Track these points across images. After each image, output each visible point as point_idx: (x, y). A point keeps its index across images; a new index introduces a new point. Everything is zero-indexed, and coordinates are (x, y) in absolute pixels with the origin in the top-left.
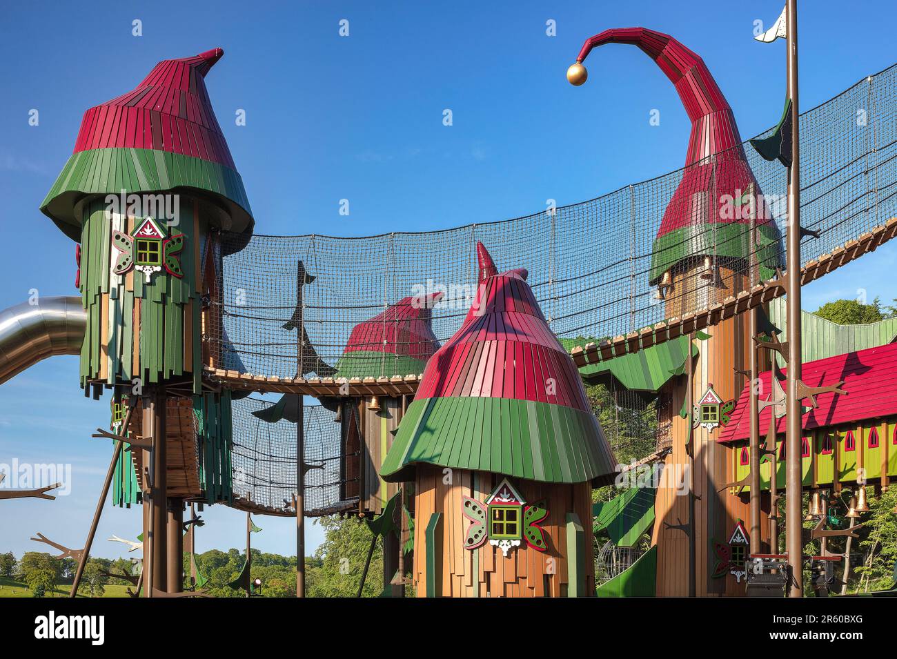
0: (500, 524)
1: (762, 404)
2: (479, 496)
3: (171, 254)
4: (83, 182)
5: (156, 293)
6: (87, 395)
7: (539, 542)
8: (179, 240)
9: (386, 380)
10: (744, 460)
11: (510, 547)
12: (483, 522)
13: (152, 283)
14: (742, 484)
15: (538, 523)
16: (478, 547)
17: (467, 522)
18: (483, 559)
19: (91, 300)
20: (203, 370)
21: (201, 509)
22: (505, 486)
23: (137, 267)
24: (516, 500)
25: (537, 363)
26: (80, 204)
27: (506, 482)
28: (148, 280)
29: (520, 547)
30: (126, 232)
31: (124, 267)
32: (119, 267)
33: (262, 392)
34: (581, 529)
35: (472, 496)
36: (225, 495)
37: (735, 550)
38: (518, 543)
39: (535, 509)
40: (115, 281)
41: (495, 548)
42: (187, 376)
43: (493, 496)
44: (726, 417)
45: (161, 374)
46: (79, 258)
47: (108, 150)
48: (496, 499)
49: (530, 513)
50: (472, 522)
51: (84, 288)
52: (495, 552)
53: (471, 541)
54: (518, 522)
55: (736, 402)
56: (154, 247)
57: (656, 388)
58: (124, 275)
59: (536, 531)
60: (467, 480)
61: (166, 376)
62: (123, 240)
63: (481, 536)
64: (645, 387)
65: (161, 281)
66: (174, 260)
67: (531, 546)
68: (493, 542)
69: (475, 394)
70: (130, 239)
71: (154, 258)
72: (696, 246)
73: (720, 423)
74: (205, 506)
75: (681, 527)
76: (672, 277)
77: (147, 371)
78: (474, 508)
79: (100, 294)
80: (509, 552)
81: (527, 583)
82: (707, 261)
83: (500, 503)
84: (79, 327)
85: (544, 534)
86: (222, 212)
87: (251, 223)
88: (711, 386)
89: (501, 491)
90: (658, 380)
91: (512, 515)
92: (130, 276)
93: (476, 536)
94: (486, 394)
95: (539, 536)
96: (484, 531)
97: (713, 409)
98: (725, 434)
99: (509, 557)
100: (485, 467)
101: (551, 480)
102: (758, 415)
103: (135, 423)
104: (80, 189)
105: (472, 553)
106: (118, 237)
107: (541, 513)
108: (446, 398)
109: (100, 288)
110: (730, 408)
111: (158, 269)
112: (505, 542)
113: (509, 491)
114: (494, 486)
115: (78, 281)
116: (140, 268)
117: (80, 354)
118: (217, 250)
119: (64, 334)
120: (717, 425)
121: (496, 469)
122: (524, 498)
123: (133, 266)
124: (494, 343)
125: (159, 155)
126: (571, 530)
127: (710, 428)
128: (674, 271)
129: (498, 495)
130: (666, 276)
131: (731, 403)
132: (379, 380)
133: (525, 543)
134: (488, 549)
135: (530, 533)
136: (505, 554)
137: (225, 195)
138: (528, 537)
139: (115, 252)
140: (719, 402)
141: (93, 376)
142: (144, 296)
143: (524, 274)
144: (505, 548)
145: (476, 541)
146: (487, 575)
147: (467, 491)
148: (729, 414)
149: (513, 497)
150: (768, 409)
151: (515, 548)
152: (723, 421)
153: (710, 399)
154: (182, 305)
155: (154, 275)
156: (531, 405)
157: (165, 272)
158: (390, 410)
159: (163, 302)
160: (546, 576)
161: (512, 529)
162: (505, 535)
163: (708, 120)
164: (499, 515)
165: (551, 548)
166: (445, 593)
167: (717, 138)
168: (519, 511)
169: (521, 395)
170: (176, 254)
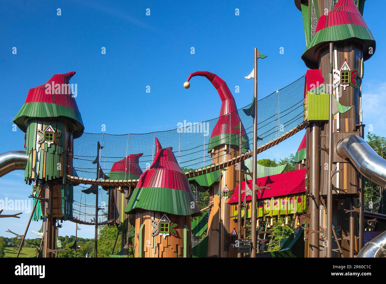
0: (163, 228)
1: (242, 192)
2: (156, 220)
3: (57, 138)
4: (28, 113)
5: (51, 150)
6: (27, 183)
7: (175, 234)
8: (60, 133)
9: (126, 181)
10: (236, 209)
11: (166, 235)
12: (158, 227)
13: (50, 147)
14: (236, 216)
15: (175, 228)
16: (156, 236)
17: (152, 227)
18: (157, 239)
19: (29, 152)
20: (66, 176)
21: (62, 222)
22: (165, 216)
23: (46, 142)
24: (168, 221)
25: (176, 177)
26: (26, 120)
27: (165, 215)
28: (49, 146)
29: (169, 236)
30: (42, 130)
31: (41, 141)
32: (39, 141)
33: (85, 184)
34: (188, 230)
35: (154, 219)
36: (70, 218)
37: (232, 237)
38: (168, 234)
39: (174, 224)
40: (38, 146)
41: (161, 236)
42: (61, 178)
43: (161, 220)
44: (231, 195)
45: (52, 177)
46: (25, 138)
47: (37, 103)
48: (162, 220)
49: (172, 225)
50: (154, 228)
51: (27, 148)
52: (161, 237)
53: (153, 233)
54: (168, 228)
55: (234, 191)
56: (51, 135)
57: (209, 185)
58: (41, 144)
59: (174, 231)
60: (153, 214)
61: (54, 178)
62: (41, 133)
63: (157, 232)
64: (206, 185)
65: (53, 146)
66: (58, 140)
67: (172, 235)
68: (161, 234)
69: (156, 186)
70: (43, 132)
71: (51, 139)
72: (223, 142)
73: (229, 197)
74: (63, 221)
75: (217, 230)
76: (215, 151)
77: (48, 176)
78: (155, 223)
79: (33, 150)
80: (166, 237)
81: (171, 247)
82: (226, 146)
83: (163, 221)
84: (25, 161)
85: (177, 231)
86: (74, 124)
87: (83, 128)
88: (226, 185)
89: (164, 218)
90: (210, 183)
91: (167, 226)
92: (43, 144)
93: (155, 232)
94: (160, 186)
95: (175, 232)
96: (158, 230)
97: (227, 193)
98: (230, 201)
99: (165, 239)
100: (159, 210)
101: (179, 214)
102: (241, 195)
103: (43, 193)
104: (27, 115)
105: (154, 237)
106: (39, 131)
107: (176, 225)
108: (147, 188)
109: (33, 148)
110: (232, 192)
111: (53, 142)
112: (164, 234)
113: (166, 218)
114: (161, 216)
115: (25, 145)
116: (47, 142)
117: (25, 170)
118: (72, 137)
119: (20, 163)
120: (228, 198)
121: (163, 210)
122: (171, 220)
123: (44, 141)
124: (162, 170)
125: (54, 105)
126: (185, 231)
127: (226, 199)
128: (215, 149)
129: (162, 219)
130: (213, 150)
131: (232, 191)
132: (124, 181)
133: (170, 234)
134: (159, 236)
135: (172, 231)
136: (164, 238)
137: (75, 119)
138: (172, 232)
139: (38, 136)
140: (229, 190)
141: (29, 177)
142: (48, 151)
143: (171, 148)
144: (164, 236)
145: (155, 234)
146: (158, 244)
147: (153, 218)
148: (231, 194)
149: (167, 219)
150: (244, 193)
151: (167, 236)
152: (230, 197)
153: (226, 190)
154: (60, 155)
155: (51, 145)
156: (174, 191)
157: (55, 143)
158: (125, 191)
159: (54, 153)
160: (177, 245)
161: (167, 230)
162: (164, 232)
163: (227, 101)
164: (163, 225)
165: (179, 236)
166: (145, 250)
167: (229, 107)
168: (169, 224)
169: (170, 187)
170: (59, 138)
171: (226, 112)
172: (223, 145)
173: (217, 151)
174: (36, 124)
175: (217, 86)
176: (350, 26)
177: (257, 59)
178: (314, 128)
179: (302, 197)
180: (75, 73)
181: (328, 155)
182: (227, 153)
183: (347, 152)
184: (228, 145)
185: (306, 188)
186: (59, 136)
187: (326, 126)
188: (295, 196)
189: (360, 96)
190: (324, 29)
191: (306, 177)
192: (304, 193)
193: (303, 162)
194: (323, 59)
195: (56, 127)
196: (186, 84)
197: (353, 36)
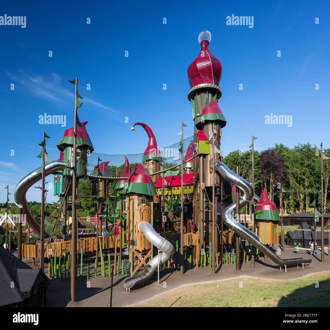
0: (143, 202)
3: (82, 155)
12: (140, 201)
17: (138, 201)
18: (140, 207)
19: (67, 162)
22: (144, 196)
23: (77, 157)
24: (145, 198)
35: (139, 197)
38: (145, 204)
40: (72, 159)
43: (142, 198)
45: (80, 175)
51: (65, 160)
56: (79, 154)
59: (148, 203)
60: (138, 195)
65: (80, 159)
66: (82, 156)
68: (142, 204)
69: (138, 182)
71: (79, 156)
72: (150, 158)
76: (146, 162)
78: (139, 199)
79: (69, 161)
81: (146, 210)
91: (144, 200)
93: (139, 203)
94: (140, 182)
99: (144, 207)
101: (150, 195)
105: (138, 206)
106: (73, 152)
107: (148, 200)
108: (135, 183)
109: (69, 160)
110: (155, 183)
111: (80, 158)
114: (142, 196)
119: (61, 167)
121: (142, 193)
124: (141, 175)
125: (81, 139)
126: (152, 203)
128: (147, 161)
130: (145, 162)
133: (146, 204)
134: (141, 205)
139: (72, 154)
142: (77, 162)
144: (144, 205)
146: (141, 209)
151: (145, 205)
154: (83, 164)
155: (79, 159)
156: (148, 184)
157: (81, 158)
158: (102, 181)
159: (80, 163)
160: (149, 209)
161: (144, 202)
162: (143, 203)
163: (152, 138)
164: (143, 200)
165: (149, 205)
166: (134, 212)
167: (153, 141)
168: (145, 200)
169: (146, 183)
170: (83, 155)
171: (151, 144)
172: (151, 160)
173: (147, 163)
174: (71, 148)
175: (147, 131)
176: (217, 114)
177: (183, 126)
178: (201, 157)
179: (191, 186)
180: (88, 122)
181: (213, 170)
182: (152, 164)
183: (217, 169)
184: (153, 160)
185: (194, 182)
186: (83, 154)
187: (207, 156)
188: (188, 186)
189: (220, 144)
190: (206, 114)
191: (194, 178)
192: (192, 185)
193: (185, 169)
194: (205, 127)
195: (81, 150)
196: (132, 128)
197: (218, 119)
